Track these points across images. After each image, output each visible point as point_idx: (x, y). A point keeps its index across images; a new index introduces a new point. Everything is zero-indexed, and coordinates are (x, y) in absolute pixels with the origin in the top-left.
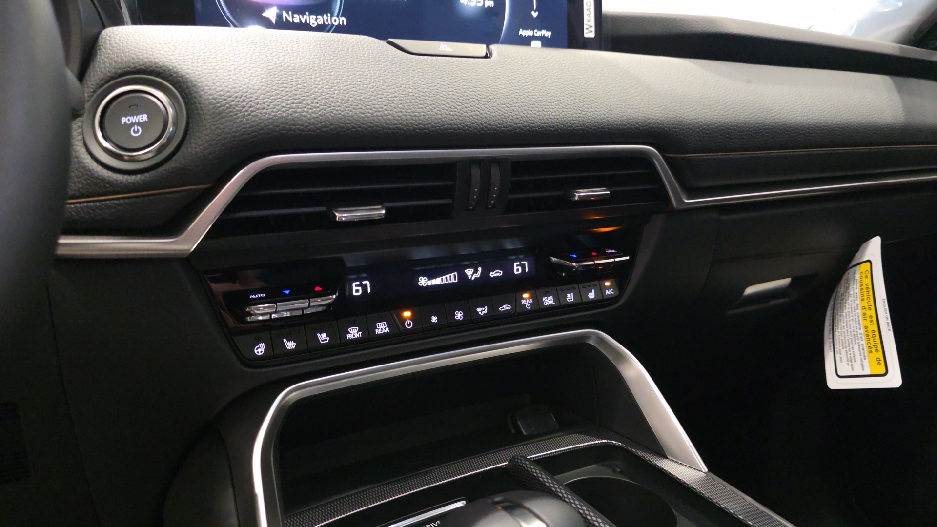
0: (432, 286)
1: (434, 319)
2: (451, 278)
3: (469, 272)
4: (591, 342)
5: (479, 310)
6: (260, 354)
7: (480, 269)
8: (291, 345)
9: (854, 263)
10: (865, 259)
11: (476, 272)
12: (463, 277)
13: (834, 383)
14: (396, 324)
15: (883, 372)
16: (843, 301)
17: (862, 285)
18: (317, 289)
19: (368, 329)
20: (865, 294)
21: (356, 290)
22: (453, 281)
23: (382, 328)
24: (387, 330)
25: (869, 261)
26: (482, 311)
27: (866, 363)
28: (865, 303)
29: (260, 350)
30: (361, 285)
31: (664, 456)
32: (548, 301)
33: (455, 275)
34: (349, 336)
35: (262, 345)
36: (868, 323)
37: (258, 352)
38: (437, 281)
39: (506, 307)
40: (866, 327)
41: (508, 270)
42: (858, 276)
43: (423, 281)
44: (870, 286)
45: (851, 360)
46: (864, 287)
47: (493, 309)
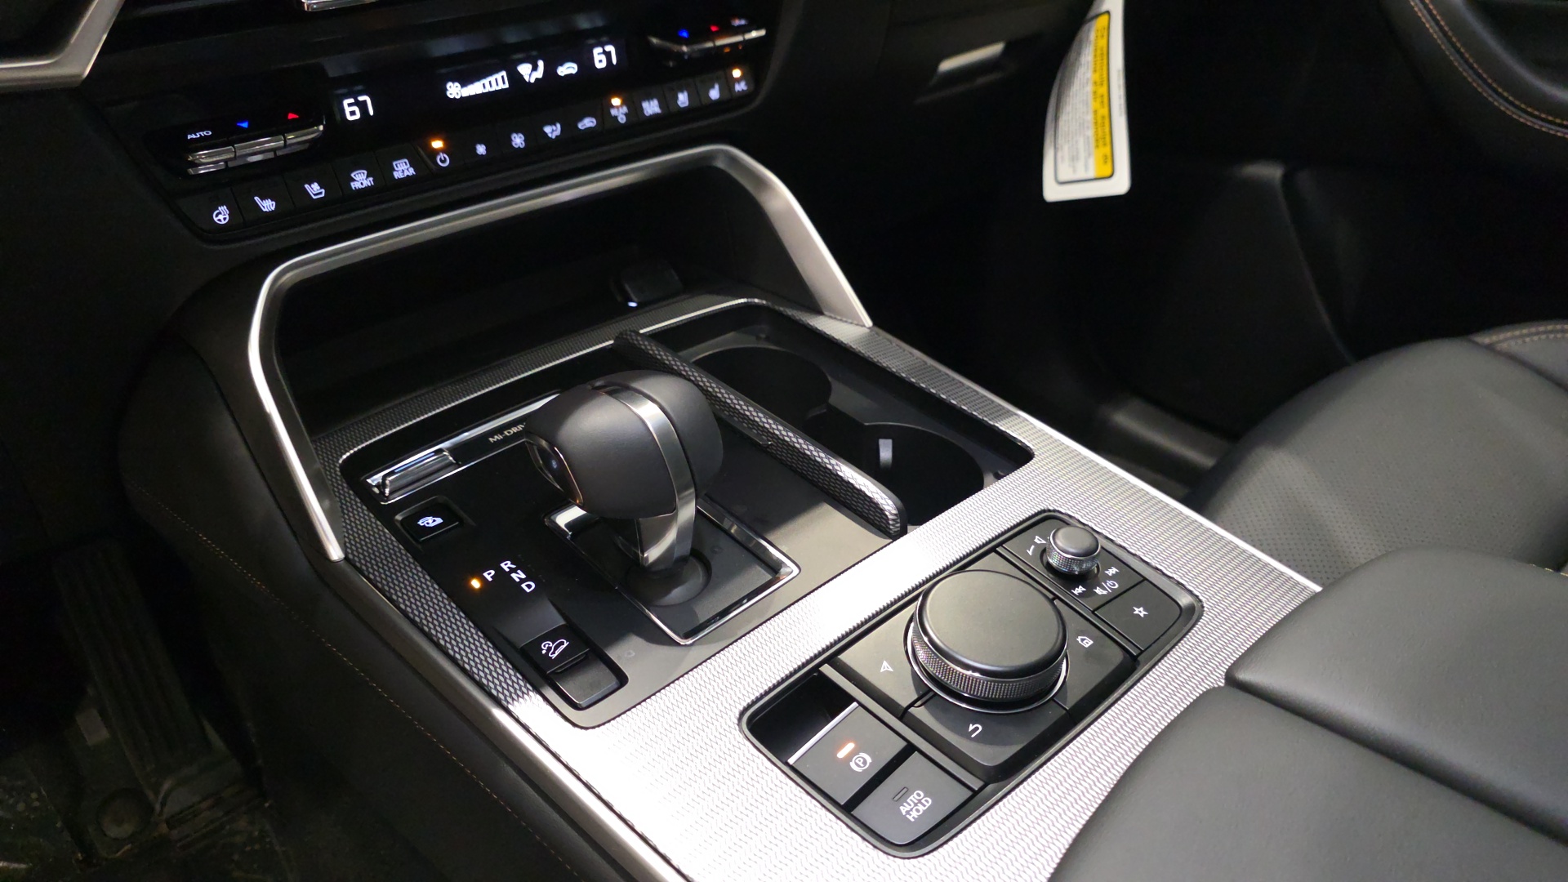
0: (470, 98)
1: (481, 149)
2: (497, 82)
3: (524, 69)
4: (720, 164)
5: (548, 129)
6: (223, 222)
7: (541, 64)
8: (268, 205)
9: (1092, 13)
10: (1104, 8)
11: (535, 68)
12: (515, 78)
13: (1051, 191)
14: (423, 160)
15: (1108, 173)
16: (1073, 74)
17: (1096, 50)
18: (291, 116)
19: (383, 172)
20: (1098, 62)
21: (351, 111)
22: (501, 86)
23: (403, 169)
24: (411, 171)
25: (1108, 12)
26: (552, 131)
27: (1091, 162)
28: (1097, 76)
29: (222, 216)
30: (357, 103)
31: (817, 311)
32: (651, 107)
33: (503, 77)
34: (355, 185)
35: (223, 209)
36: (1097, 105)
37: (220, 220)
38: (476, 89)
39: (588, 123)
40: (1095, 112)
41: (586, 63)
42: (1092, 36)
43: (454, 90)
44: (1105, 52)
45: (1074, 158)
46: (1099, 52)
47: (569, 127)
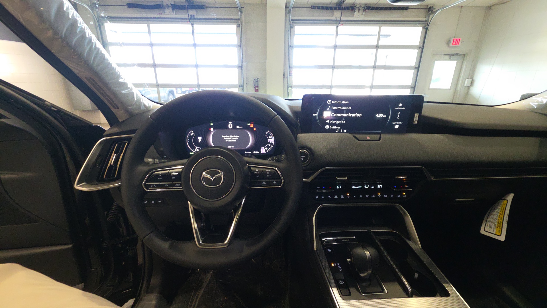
1: (355, 196)
2: (361, 187)
3: (365, 186)
4: (398, 207)
5: (366, 196)
7: (368, 186)
8: (323, 197)
9: (503, 198)
10: (507, 199)
11: (367, 186)
12: (363, 187)
13: (482, 232)
14: (346, 196)
15: (500, 235)
16: (495, 210)
17: (502, 207)
18: (330, 188)
19: (339, 196)
20: (502, 210)
22: (361, 188)
23: (342, 197)
24: (343, 197)
25: (507, 200)
27: (495, 230)
28: (501, 213)
29: (317, 197)
30: (339, 186)
31: (410, 240)
32: (386, 196)
34: (335, 197)
35: (317, 196)
36: (500, 219)
38: (357, 187)
39: (373, 196)
40: (499, 220)
41: (376, 187)
42: (502, 203)
43: (353, 187)
44: (505, 208)
45: (490, 227)
46: (503, 208)
47: (370, 196)
